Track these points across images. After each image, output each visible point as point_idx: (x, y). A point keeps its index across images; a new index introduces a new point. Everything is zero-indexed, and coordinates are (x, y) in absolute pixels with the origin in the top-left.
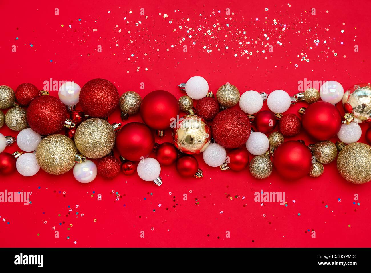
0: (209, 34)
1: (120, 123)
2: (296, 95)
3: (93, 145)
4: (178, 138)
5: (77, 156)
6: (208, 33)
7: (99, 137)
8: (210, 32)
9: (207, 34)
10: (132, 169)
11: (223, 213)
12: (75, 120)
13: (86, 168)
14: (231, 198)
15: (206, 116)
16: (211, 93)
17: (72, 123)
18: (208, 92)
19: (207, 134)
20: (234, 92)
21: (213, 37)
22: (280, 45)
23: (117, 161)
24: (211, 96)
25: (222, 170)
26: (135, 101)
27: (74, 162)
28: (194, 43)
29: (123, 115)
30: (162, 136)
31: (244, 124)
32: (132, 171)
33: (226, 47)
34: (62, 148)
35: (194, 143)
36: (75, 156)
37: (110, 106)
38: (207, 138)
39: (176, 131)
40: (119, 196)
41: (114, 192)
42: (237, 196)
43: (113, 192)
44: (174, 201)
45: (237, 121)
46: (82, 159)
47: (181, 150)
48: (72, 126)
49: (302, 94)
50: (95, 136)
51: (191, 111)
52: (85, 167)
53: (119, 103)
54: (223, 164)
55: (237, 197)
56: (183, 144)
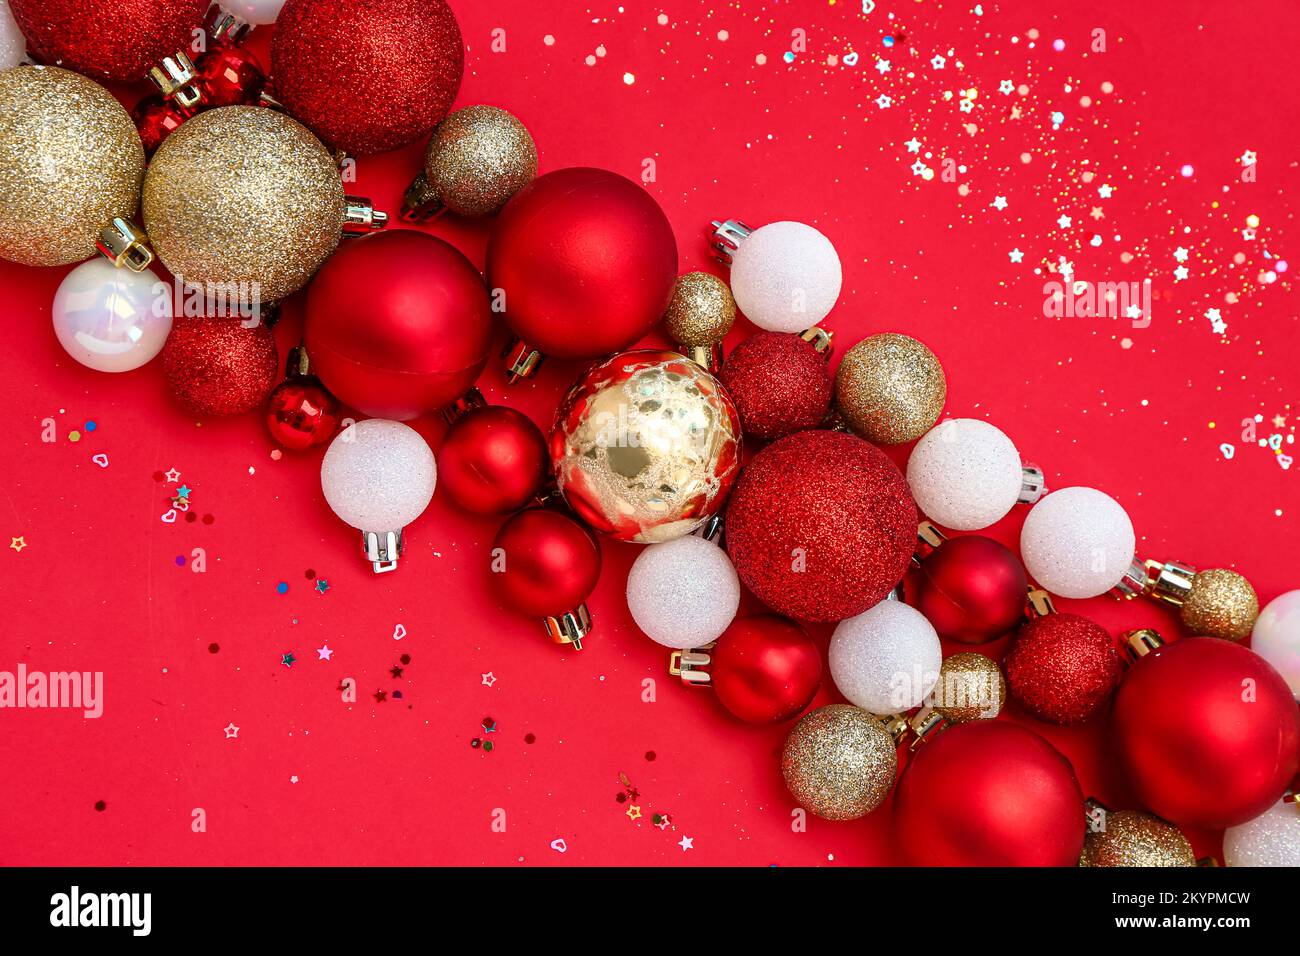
0: (962, 102)
1: (384, 214)
2: (1158, 566)
3: (218, 219)
4: (586, 417)
5: (120, 223)
6: (965, 98)
7: (263, 201)
8: (973, 101)
9: (957, 98)
10: (309, 429)
11: (563, 850)
12: (210, 82)
13: (128, 300)
14: (634, 812)
15: (757, 408)
16: (827, 337)
17: (191, 82)
18: (819, 325)
19: (716, 481)
20: (927, 387)
21: (972, 129)
22: (1215, 331)
23: (274, 354)
24: (819, 348)
25: (673, 671)
26: (506, 161)
27: (90, 242)
28: (884, 101)
29: (421, 190)
30: (519, 378)
31: (892, 539)
32: (305, 438)
33: (997, 198)
34: (82, 148)
35: (641, 478)
36: (111, 220)
37: (393, 107)
38: (702, 498)
39: (598, 385)
40: (184, 506)
41: (176, 480)
42: (665, 817)
43: (172, 476)
44: (396, 672)
45: (873, 508)
46: (135, 254)
47: (566, 476)
48: (183, 98)
49: (1186, 575)
50: (253, 186)
51: (701, 355)
52: (120, 293)
53: (435, 129)
54: (693, 651)
55: (663, 822)
56: (592, 453)
